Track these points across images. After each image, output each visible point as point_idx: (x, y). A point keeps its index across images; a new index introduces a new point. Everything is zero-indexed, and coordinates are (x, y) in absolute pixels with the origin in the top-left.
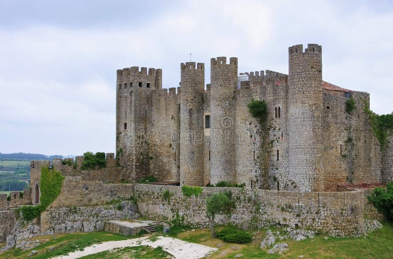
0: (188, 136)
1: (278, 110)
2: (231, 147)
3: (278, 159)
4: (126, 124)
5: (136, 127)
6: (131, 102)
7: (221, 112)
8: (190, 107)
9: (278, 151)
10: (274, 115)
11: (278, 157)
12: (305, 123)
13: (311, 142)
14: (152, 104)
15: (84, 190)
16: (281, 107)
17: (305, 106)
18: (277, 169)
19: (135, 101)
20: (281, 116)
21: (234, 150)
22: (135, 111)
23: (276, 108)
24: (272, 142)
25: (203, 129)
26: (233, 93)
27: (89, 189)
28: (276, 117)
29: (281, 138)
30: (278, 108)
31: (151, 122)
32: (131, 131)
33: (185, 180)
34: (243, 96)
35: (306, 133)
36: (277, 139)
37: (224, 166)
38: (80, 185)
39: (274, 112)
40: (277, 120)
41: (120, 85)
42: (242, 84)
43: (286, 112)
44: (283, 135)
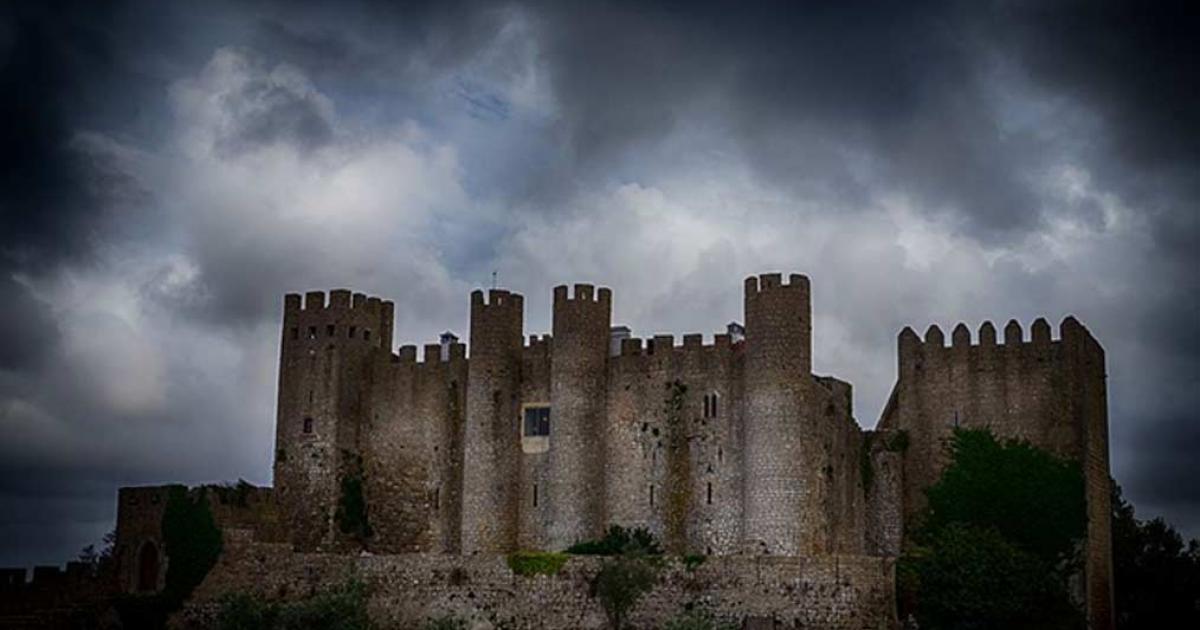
0: (491, 450)
1: (710, 401)
2: (598, 475)
3: (709, 502)
4: (308, 422)
5: (338, 429)
6: (328, 371)
7: (580, 401)
8: (497, 388)
9: (710, 485)
10: (703, 412)
11: (710, 496)
12: (787, 426)
13: (798, 463)
14: (372, 379)
15: (257, 562)
16: (718, 395)
17: (788, 394)
18: (709, 521)
19: (341, 367)
20: (718, 414)
21: (603, 483)
22: (340, 390)
23: (706, 398)
24: (696, 467)
25: (519, 437)
26: (603, 363)
27: (267, 562)
28: (707, 416)
29: (717, 457)
30: (710, 396)
31: (369, 420)
32: (325, 440)
33: (479, 548)
34: (626, 371)
35: (788, 446)
36: (707, 460)
37: (586, 516)
38: (250, 551)
39: (703, 404)
40: (709, 422)
41: (296, 331)
42: (626, 346)
43: (729, 407)
44: (724, 452)
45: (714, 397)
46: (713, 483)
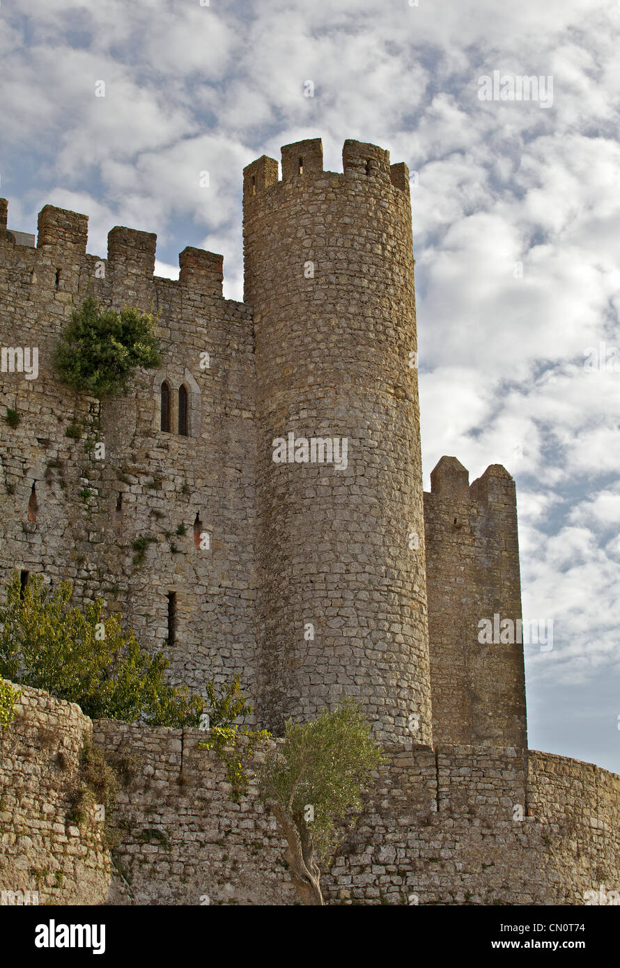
1: (176, 397)
3: (171, 640)
9: (172, 596)
10: (158, 416)
11: (172, 627)
16: (194, 388)
23: (165, 387)
24: (140, 547)
28: (166, 426)
29: (190, 534)
30: (175, 385)
36: (168, 535)
39: (157, 399)
40: (174, 445)
43: (222, 420)
44: (205, 525)
45: (183, 391)
46: (180, 591)
